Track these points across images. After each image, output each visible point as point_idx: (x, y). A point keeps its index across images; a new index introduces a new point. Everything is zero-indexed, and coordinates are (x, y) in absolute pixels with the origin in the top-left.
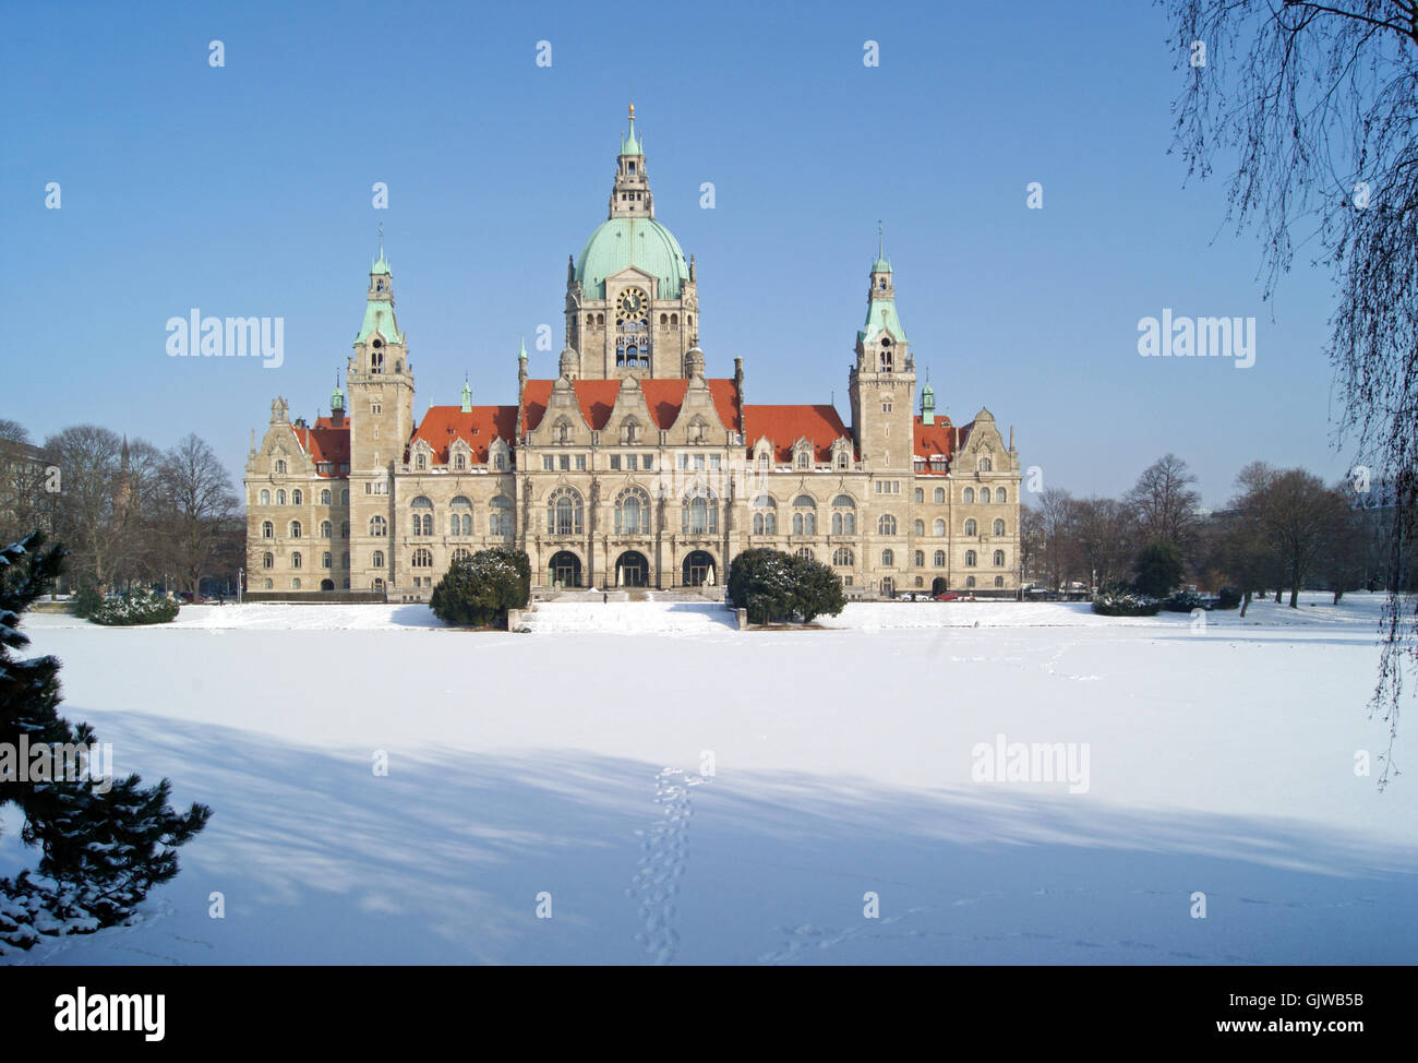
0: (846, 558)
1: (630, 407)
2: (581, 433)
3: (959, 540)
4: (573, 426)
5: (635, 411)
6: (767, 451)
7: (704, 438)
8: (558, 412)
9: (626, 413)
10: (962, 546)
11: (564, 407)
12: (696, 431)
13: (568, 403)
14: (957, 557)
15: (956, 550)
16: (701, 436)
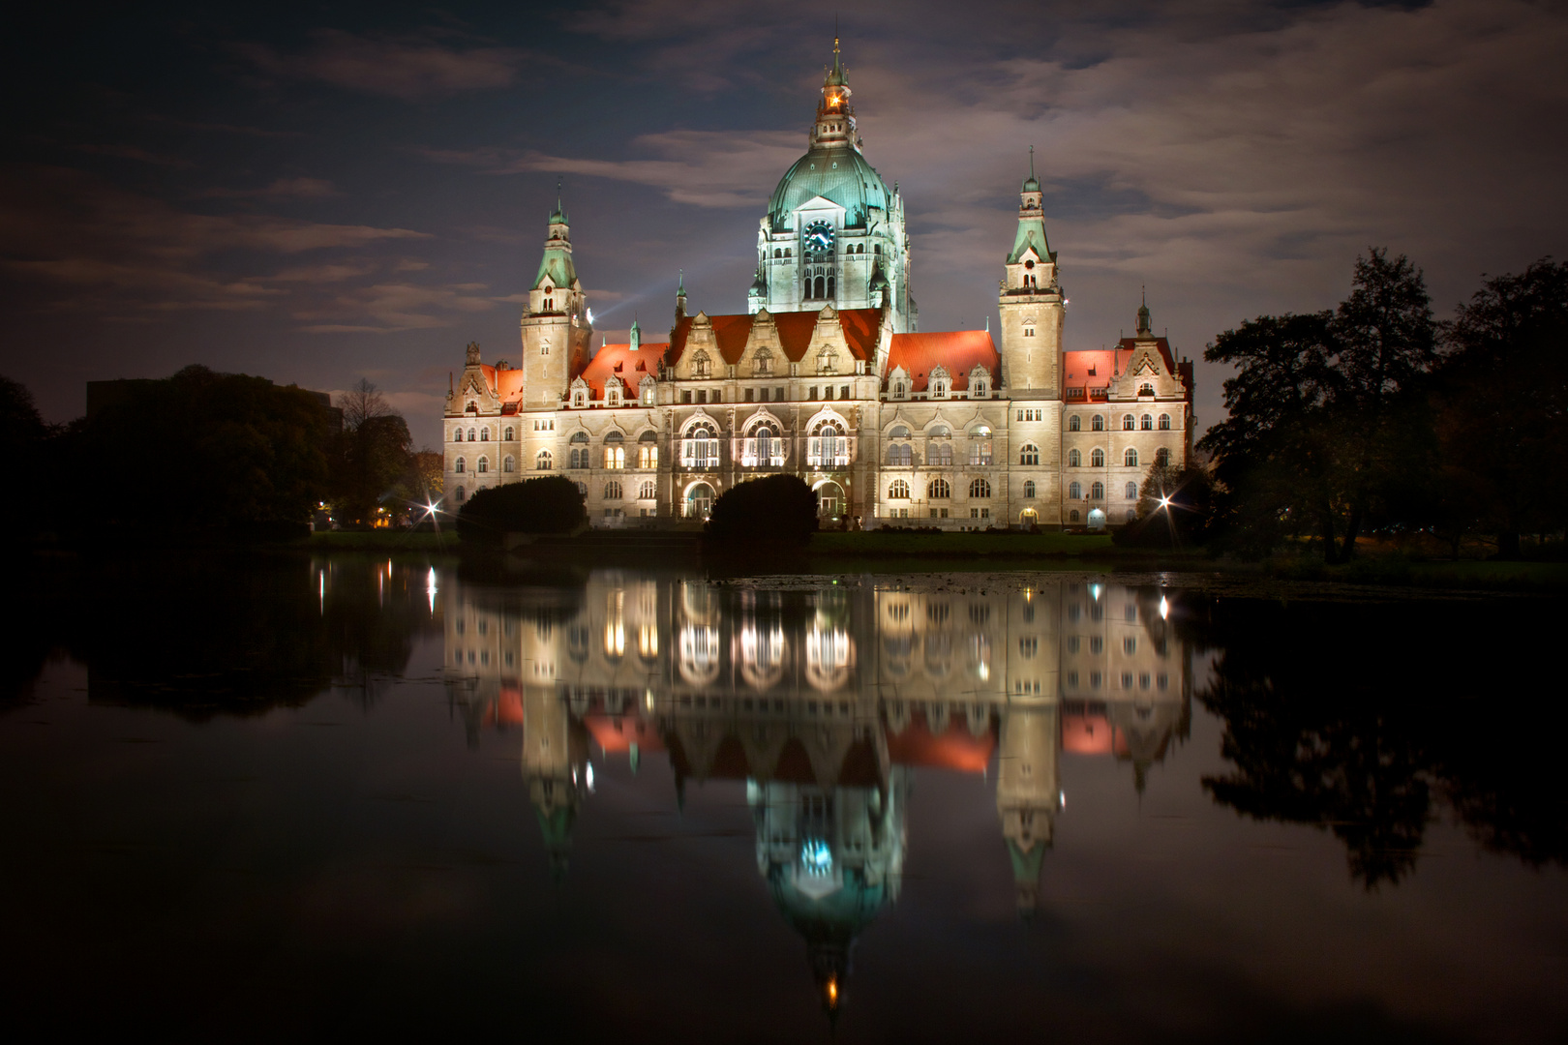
0: (983, 489)
1: (763, 341)
2: (717, 367)
3: (1118, 470)
4: (710, 360)
5: (767, 344)
6: (903, 381)
7: (833, 368)
8: (696, 348)
9: (758, 347)
10: (1120, 476)
11: (702, 342)
12: (825, 361)
13: (705, 338)
14: (1116, 488)
15: (1115, 482)
16: (830, 367)
